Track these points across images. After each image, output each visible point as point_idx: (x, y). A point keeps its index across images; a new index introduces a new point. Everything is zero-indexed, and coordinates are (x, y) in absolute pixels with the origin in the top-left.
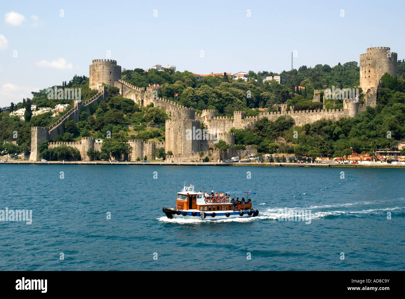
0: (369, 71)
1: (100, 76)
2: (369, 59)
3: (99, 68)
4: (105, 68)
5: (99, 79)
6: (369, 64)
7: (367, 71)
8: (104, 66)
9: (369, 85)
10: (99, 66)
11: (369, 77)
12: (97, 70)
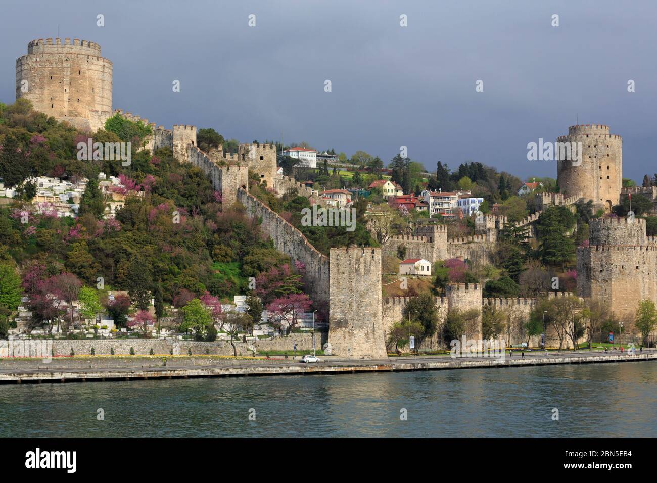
0: (608, 168)
1: (96, 91)
2: (608, 146)
3: (93, 67)
4: (106, 70)
5: (94, 99)
6: (608, 155)
7: (604, 168)
8: (105, 64)
9: (609, 193)
10: (95, 62)
11: (608, 177)
12: (88, 74)
